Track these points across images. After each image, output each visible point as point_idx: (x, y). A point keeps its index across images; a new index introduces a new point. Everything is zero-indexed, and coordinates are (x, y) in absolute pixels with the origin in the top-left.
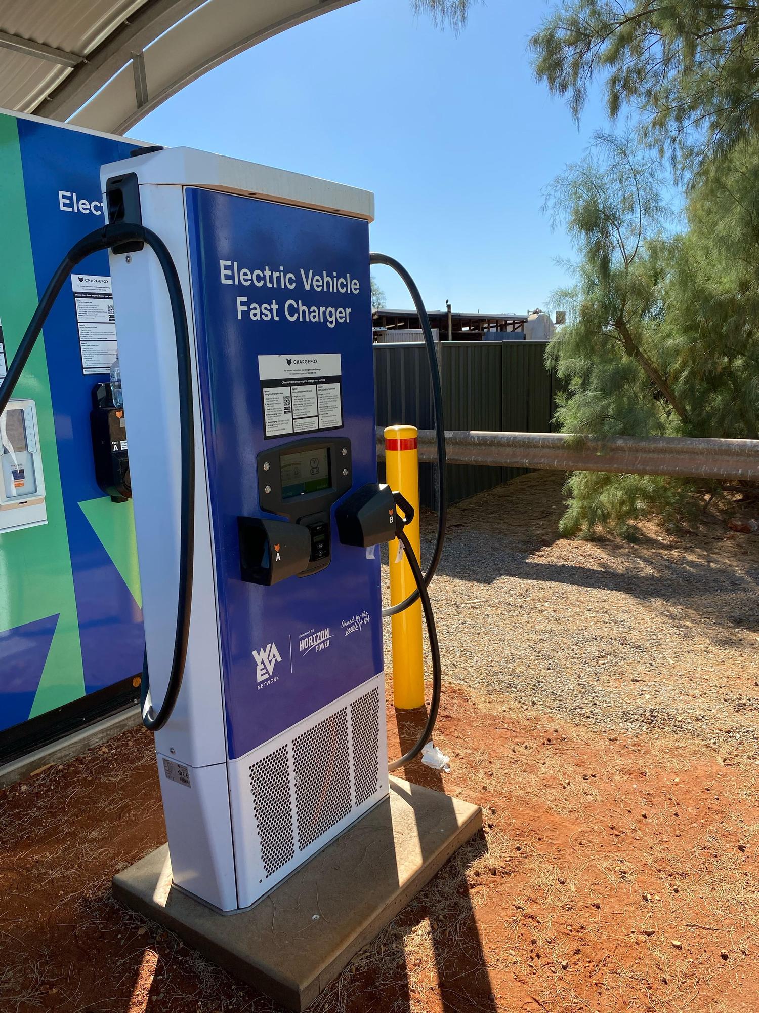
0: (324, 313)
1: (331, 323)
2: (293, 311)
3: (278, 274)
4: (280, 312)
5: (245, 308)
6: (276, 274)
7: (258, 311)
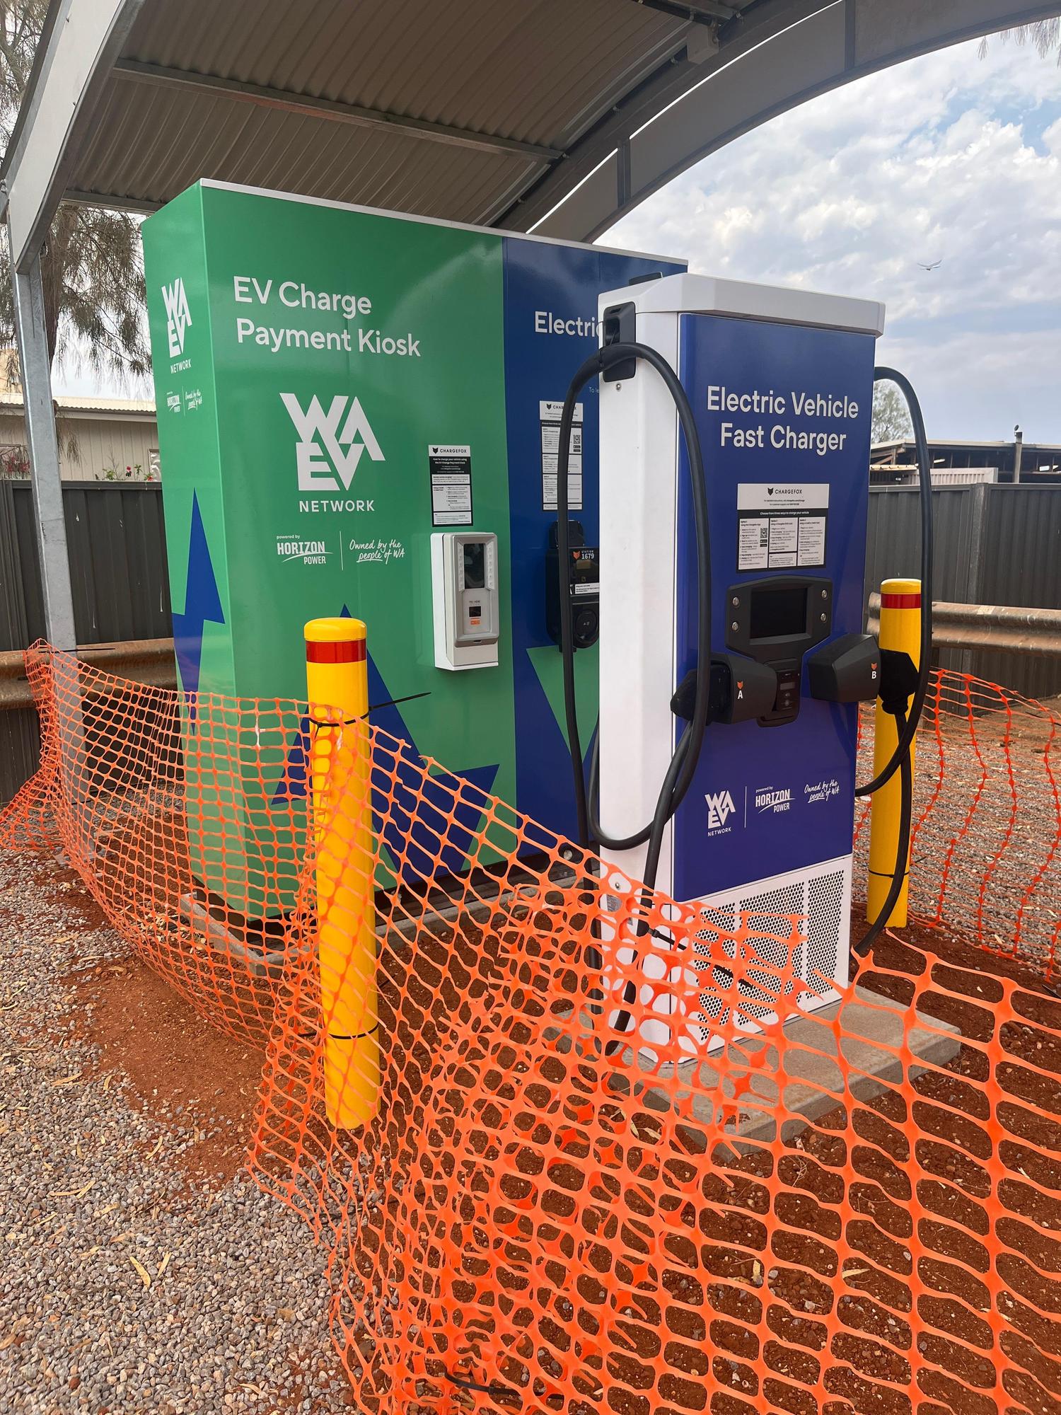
0: (815, 439)
1: (822, 450)
2: (779, 437)
3: (767, 398)
4: (766, 439)
5: (730, 435)
6: (764, 399)
7: (742, 438)
